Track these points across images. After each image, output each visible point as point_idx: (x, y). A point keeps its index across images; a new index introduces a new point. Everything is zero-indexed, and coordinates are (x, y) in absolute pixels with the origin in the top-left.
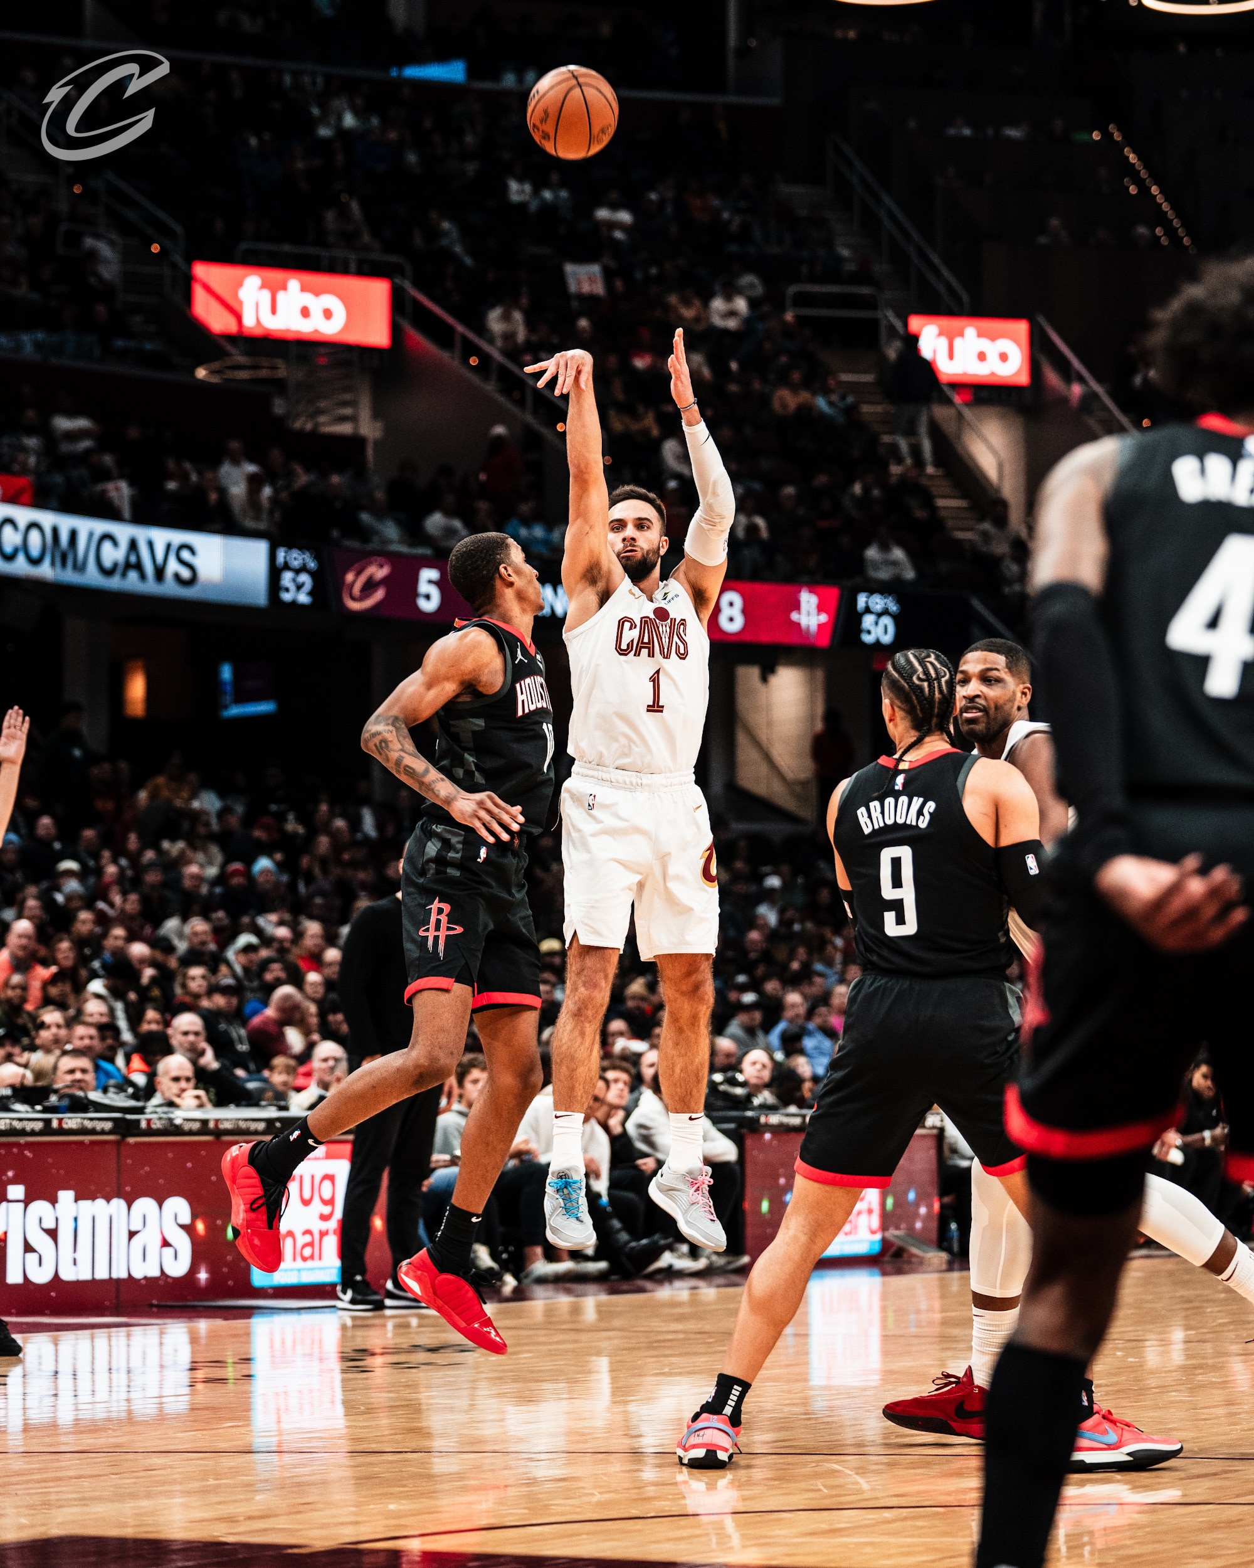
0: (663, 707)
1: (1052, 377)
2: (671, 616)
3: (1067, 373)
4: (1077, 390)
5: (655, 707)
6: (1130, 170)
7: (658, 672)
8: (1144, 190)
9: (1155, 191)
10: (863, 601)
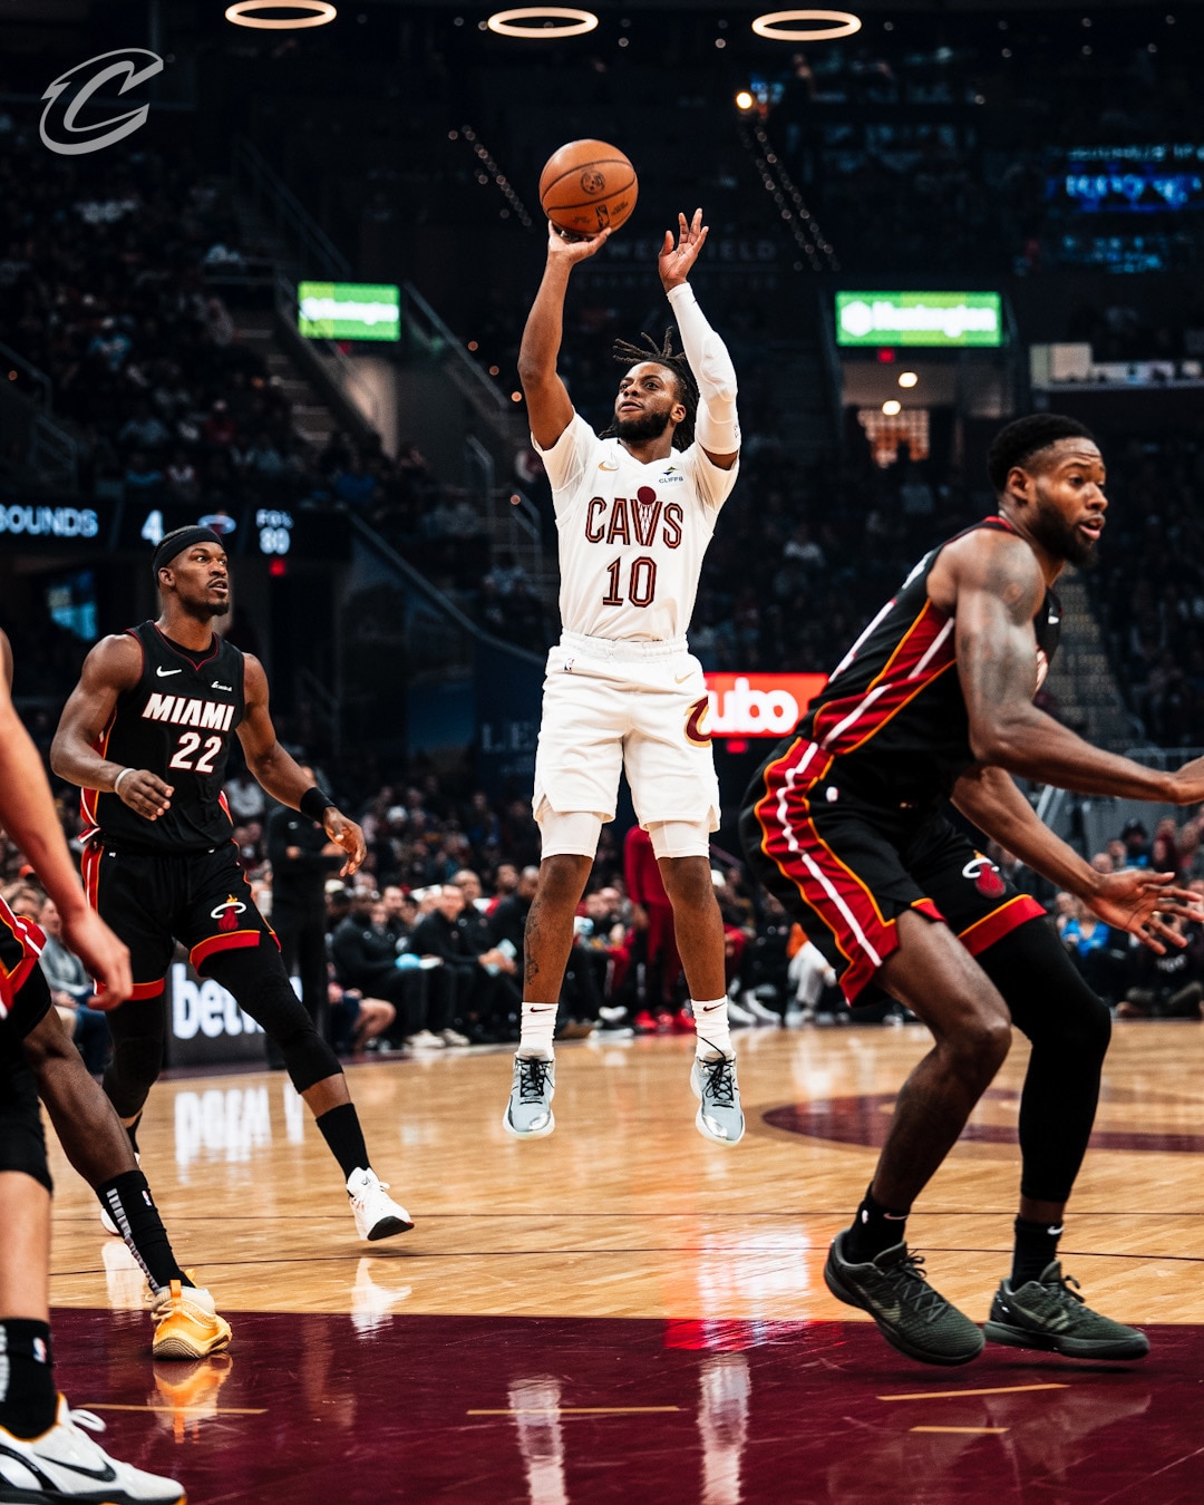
1: (418, 333)
3: (430, 330)
4: (437, 344)
6: (480, 164)
8: (492, 180)
9: (501, 181)
10: (262, 517)
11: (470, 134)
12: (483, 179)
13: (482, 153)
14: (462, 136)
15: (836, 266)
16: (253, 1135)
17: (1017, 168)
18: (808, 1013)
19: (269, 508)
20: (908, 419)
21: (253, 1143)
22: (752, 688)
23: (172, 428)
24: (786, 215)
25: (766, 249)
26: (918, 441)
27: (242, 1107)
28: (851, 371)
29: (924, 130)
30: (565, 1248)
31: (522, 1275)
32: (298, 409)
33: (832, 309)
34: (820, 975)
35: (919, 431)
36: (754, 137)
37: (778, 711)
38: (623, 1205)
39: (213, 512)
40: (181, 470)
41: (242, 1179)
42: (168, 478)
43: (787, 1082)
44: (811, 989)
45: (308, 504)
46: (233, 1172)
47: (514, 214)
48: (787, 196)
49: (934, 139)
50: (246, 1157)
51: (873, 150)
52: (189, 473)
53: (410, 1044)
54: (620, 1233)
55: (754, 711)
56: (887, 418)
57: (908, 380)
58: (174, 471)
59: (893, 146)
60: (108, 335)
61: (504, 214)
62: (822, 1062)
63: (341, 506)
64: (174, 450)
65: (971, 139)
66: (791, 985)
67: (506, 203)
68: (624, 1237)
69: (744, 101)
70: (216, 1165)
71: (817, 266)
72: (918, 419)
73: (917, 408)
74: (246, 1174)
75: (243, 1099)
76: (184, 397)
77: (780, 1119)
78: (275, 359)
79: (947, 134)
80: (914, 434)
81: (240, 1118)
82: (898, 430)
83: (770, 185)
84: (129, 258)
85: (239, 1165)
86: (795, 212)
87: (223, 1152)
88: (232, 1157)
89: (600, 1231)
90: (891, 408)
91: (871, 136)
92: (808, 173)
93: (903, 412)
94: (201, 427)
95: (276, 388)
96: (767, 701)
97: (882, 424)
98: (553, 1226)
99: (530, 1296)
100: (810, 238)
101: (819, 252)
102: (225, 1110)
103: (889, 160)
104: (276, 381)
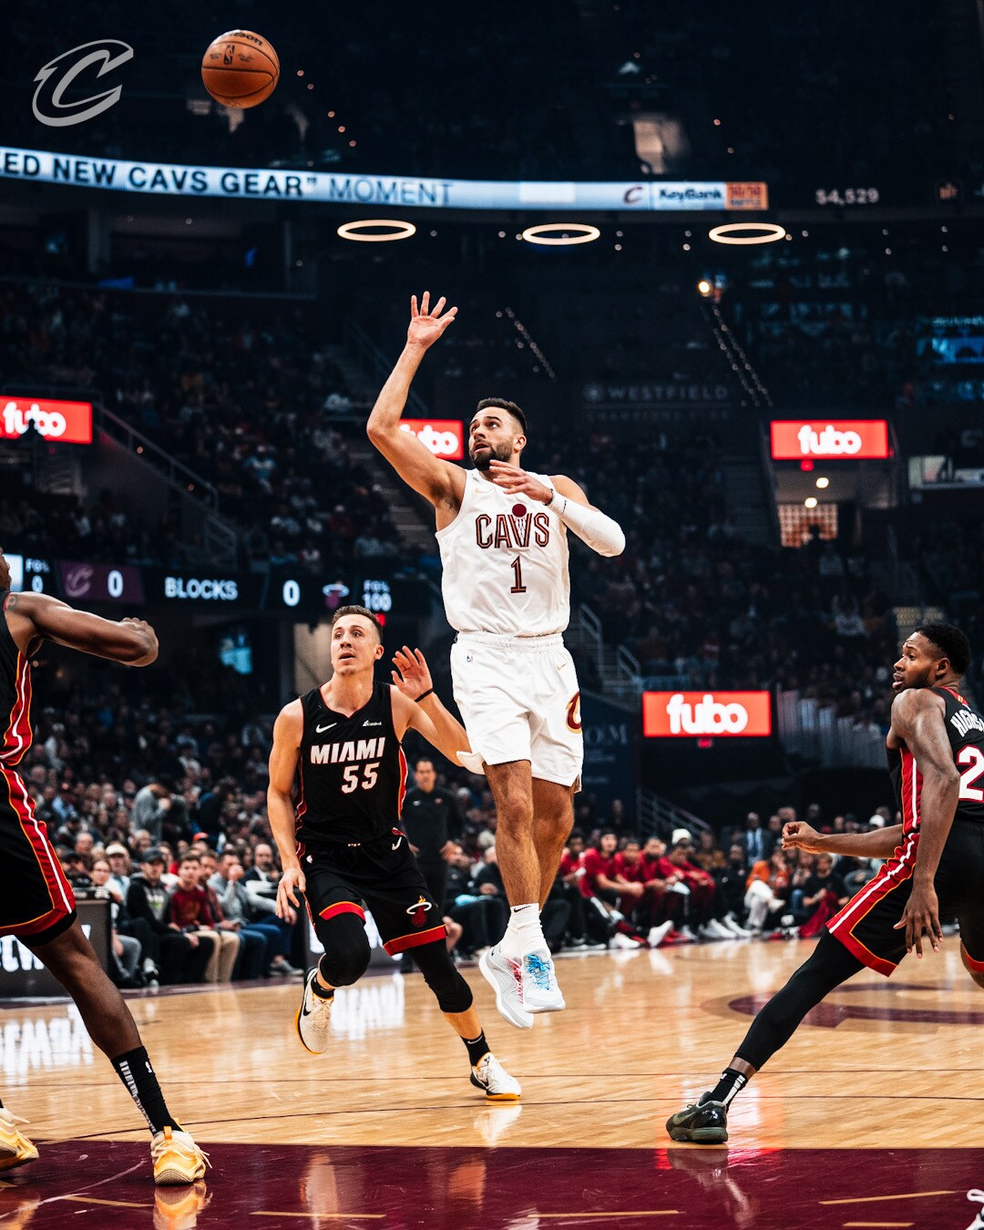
0: (525, 588)
2: (528, 512)
5: (519, 588)
6: (518, 334)
7: (518, 558)
8: (527, 346)
9: (533, 346)
10: (367, 585)
11: (511, 314)
12: (520, 345)
13: (520, 327)
14: (505, 315)
15: (770, 404)
16: (367, 1021)
17: (896, 333)
18: (756, 931)
19: (372, 579)
20: (823, 510)
21: (367, 1026)
22: (715, 701)
23: (303, 523)
24: (735, 367)
25: (721, 392)
26: (830, 525)
27: (359, 1000)
28: (782, 477)
29: (830, 307)
30: (592, 1100)
31: (564, 1119)
32: (394, 509)
33: (769, 432)
34: (766, 904)
35: (830, 519)
36: (712, 314)
37: (734, 718)
38: (632, 1068)
39: (333, 582)
40: (310, 553)
41: (360, 1052)
42: (301, 557)
43: (744, 980)
44: (758, 913)
45: (400, 576)
46: (353, 1047)
47: (542, 369)
48: (736, 354)
49: (837, 312)
50: (362, 1037)
51: (795, 321)
52: (316, 554)
53: (477, 956)
54: (632, 1088)
55: (717, 718)
56: (808, 510)
57: (822, 483)
58: (305, 553)
59: (810, 318)
60: (261, 458)
61: (536, 369)
62: (767, 966)
63: (422, 577)
64: (306, 539)
65: (864, 313)
66: (746, 912)
67: (537, 362)
68: (635, 1090)
69: (704, 287)
70: (343, 1042)
71: (757, 404)
72: (830, 510)
73: (829, 503)
74: (363, 1048)
75: (360, 995)
76: (311, 501)
77: (741, 1006)
78: (378, 474)
79: (846, 309)
80: (827, 521)
81: (358, 1009)
82: (816, 518)
83: (723, 347)
84: (271, 405)
85: (357, 1042)
86: (741, 365)
87: (346, 1034)
88: (352, 1037)
89: (617, 1087)
90: (811, 503)
91: (793, 312)
92: (750, 337)
93: (819, 506)
94: (324, 523)
95: (377, 493)
96: (725, 711)
97: (804, 514)
98: (584, 1083)
99: (569, 1133)
100: (752, 384)
101: (759, 393)
102: (347, 1003)
103: (806, 328)
104: (377, 488)
